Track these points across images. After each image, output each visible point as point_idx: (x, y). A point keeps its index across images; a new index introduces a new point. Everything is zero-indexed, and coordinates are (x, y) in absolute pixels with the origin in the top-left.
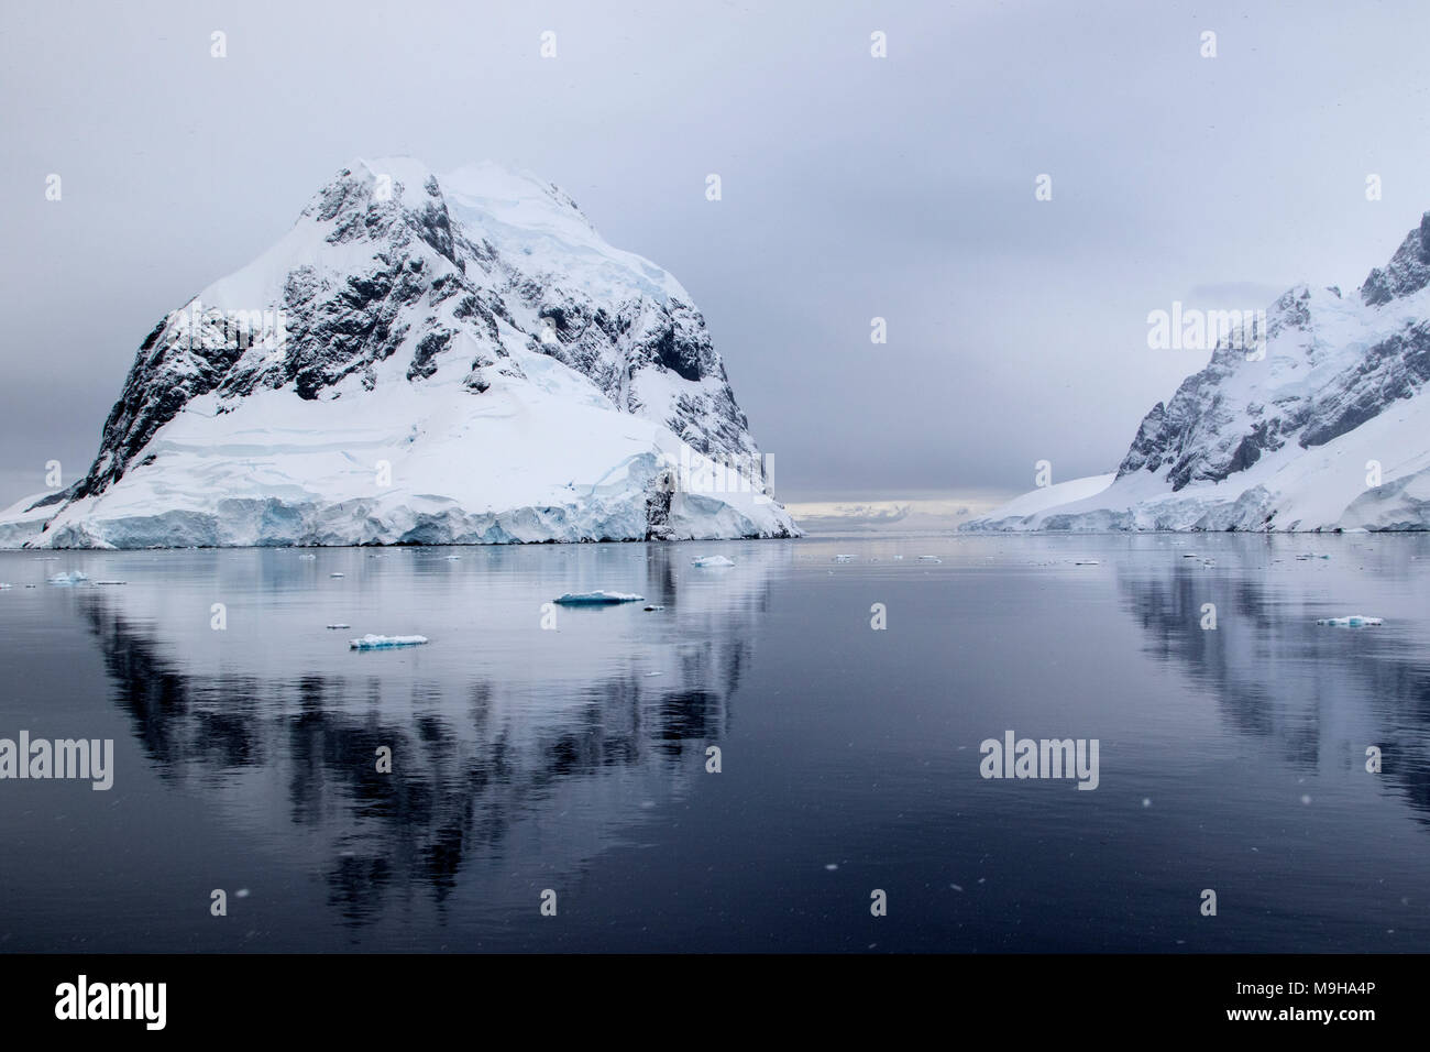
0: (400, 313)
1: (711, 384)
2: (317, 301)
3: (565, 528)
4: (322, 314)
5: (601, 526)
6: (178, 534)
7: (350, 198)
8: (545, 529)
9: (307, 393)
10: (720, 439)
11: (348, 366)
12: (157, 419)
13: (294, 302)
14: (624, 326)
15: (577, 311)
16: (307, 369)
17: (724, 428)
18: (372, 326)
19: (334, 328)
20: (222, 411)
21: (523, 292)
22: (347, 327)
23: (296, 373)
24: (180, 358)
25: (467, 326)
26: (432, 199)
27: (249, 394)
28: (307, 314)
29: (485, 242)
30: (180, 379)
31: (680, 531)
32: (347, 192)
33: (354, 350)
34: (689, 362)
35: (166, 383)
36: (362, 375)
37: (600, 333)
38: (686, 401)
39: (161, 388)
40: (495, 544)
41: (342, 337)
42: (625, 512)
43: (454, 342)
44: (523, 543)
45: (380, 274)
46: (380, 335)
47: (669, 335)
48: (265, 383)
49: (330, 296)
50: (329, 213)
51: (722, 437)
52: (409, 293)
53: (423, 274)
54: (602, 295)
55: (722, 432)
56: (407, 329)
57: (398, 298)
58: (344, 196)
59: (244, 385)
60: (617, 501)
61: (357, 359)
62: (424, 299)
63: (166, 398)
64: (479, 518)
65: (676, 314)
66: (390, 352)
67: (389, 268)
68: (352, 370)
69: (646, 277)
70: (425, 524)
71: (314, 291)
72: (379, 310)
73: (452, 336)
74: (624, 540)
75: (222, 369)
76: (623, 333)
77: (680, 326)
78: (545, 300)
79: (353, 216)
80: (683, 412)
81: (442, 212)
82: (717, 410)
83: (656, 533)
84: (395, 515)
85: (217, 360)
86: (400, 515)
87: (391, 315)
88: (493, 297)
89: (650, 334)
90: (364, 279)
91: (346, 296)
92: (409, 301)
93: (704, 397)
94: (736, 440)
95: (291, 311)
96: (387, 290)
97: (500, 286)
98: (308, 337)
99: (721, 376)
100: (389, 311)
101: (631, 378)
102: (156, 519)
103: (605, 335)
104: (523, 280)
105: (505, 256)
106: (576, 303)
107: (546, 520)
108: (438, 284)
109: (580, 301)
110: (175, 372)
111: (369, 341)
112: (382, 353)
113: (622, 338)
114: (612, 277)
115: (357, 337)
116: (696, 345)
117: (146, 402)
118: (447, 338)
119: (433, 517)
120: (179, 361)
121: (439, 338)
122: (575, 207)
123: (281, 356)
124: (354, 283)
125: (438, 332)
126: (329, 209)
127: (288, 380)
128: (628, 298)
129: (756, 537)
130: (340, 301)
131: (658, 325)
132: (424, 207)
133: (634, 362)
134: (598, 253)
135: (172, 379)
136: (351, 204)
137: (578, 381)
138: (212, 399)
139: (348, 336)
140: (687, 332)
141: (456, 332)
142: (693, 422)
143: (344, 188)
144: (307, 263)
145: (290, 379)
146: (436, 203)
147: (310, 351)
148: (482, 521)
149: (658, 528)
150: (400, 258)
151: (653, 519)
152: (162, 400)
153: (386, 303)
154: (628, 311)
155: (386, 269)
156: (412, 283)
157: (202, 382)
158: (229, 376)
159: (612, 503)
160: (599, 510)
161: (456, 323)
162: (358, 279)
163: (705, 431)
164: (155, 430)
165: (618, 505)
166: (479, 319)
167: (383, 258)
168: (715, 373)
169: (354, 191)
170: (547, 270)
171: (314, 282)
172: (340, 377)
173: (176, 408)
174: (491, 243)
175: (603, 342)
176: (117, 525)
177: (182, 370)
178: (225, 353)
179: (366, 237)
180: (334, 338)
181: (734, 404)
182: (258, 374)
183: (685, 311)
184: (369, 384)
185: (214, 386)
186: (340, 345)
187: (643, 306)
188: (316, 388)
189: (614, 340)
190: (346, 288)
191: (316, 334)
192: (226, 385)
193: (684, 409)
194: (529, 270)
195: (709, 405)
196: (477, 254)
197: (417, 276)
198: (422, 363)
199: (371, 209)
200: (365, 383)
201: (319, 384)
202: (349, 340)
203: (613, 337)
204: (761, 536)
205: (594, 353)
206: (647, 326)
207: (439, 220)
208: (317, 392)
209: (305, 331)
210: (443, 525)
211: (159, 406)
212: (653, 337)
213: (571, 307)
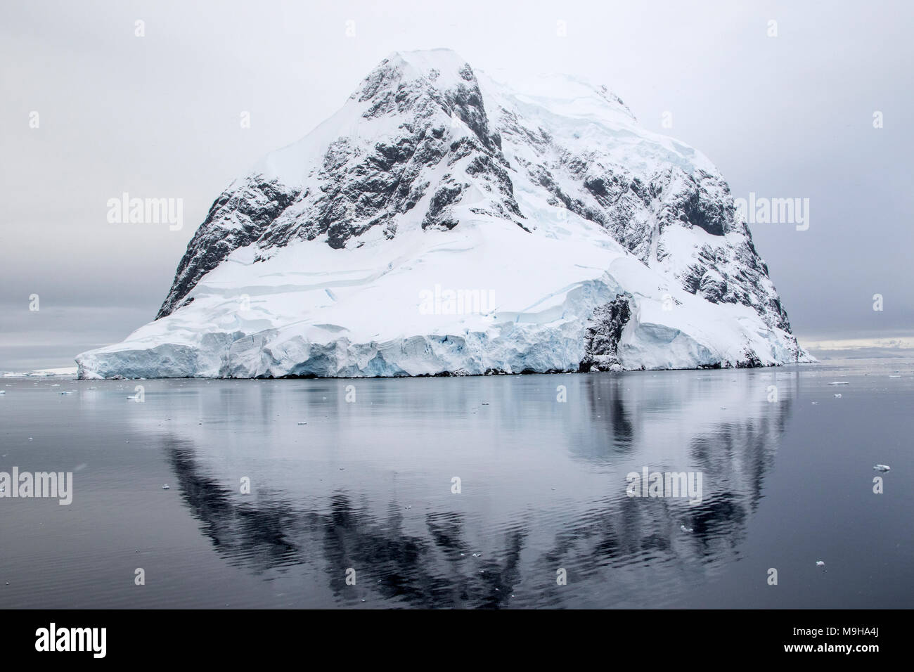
0: (421, 173)
1: (735, 239)
2: (349, 166)
3: (464, 358)
4: (352, 176)
5: (522, 356)
6: (167, 365)
7: (385, 80)
8: (437, 359)
9: (336, 243)
10: (738, 281)
11: (373, 219)
12: (203, 267)
13: (330, 167)
14: (656, 192)
15: (615, 180)
16: (337, 223)
17: (743, 273)
18: (395, 185)
19: (362, 187)
20: (259, 259)
21: (571, 168)
22: (374, 187)
23: (328, 227)
24: (228, 216)
25: (478, 181)
26: (465, 82)
27: (285, 245)
28: (340, 176)
29: (540, 130)
30: (226, 234)
31: (630, 361)
32: (383, 76)
33: (380, 205)
34: (713, 221)
35: (212, 237)
36: (385, 226)
37: (636, 198)
38: (708, 250)
39: (207, 242)
40: (378, 377)
41: (368, 194)
42: (553, 340)
43: (465, 195)
44: (410, 376)
45: (404, 141)
46: (402, 192)
47: (695, 198)
48: (299, 235)
49: (360, 161)
50: (369, 94)
51: (741, 280)
52: (431, 156)
53: (444, 140)
54: (638, 167)
55: (741, 276)
56: (427, 186)
57: (420, 160)
58: (381, 80)
59: (281, 238)
60: (542, 329)
61: (382, 212)
62: (445, 159)
63: (212, 250)
64: (363, 349)
65: (703, 183)
66: (411, 206)
67: (413, 135)
68: (376, 222)
69: (676, 152)
70: (319, 356)
71: (348, 158)
72: (402, 171)
73: (463, 190)
74: (549, 372)
75: (262, 225)
76: (655, 197)
77: (706, 191)
78: (589, 173)
79: (386, 95)
80: (704, 260)
81: (473, 93)
82: (738, 259)
83: (597, 363)
84: (289, 346)
85: (259, 217)
86: (295, 346)
87: (413, 174)
88: (541, 170)
89: (677, 196)
90: (389, 145)
91: (373, 160)
92: (431, 162)
93: (726, 248)
94: (755, 284)
95: (327, 175)
96: (410, 153)
97: (550, 163)
98: (340, 195)
99: (743, 231)
100: (412, 171)
101: (660, 233)
102: (150, 352)
103: (640, 200)
104: (571, 158)
105: (557, 140)
106: (614, 175)
107: (440, 350)
108: (455, 147)
109: (618, 172)
110: (221, 228)
111: (393, 197)
112: (404, 207)
113: (654, 202)
114: (647, 154)
115: (382, 194)
116: (721, 207)
117: (196, 253)
118: (459, 191)
119: (324, 348)
120: (226, 219)
121: (451, 192)
122: (621, 103)
123: (316, 213)
124: (380, 148)
125: (450, 187)
126: (368, 91)
127: (320, 232)
128: (659, 170)
129: (717, 366)
130: (368, 164)
131: (684, 189)
132: (456, 88)
133: (663, 220)
134: (635, 135)
135: (218, 234)
136: (385, 85)
137: (590, 229)
138: (253, 249)
139: (375, 193)
140: (711, 195)
141: (467, 186)
142: (713, 267)
143: (381, 74)
144: (344, 136)
145: (323, 232)
146: (468, 85)
147: (340, 208)
148: (366, 352)
149: (602, 358)
150: (423, 127)
151: (596, 349)
152: (207, 252)
153: (409, 165)
154: (660, 179)
155: (409, 136)
156: (433, 148)
157: (245, 236)
158: (269, 230)
159: (536, 331)
160: (519, 339)
161: (468, 178)
162: (384, 145)
163: (725, 276)
164: (200, 277)
165: (543, 333)
166: (492, 176)
167: (408, 127)
168: (738, 229)
169: (389, 74)
170: (591, 150)
171: (349, 151)
172: (365, 228)
173: (220, 258)
174: (545, 130)
175: (638, 205)
176: (114, 356)
177: (228, 226)
178: (266, 212)
179: (396, 111)
180: (361, 196)
181: (755, 254)
182: (294, 228)
183: (712, 180)
184: (390, 233)
185: (254, 239)
186: (367, 202)
187: (673, 175)
188: (345, 238)
189: (647, 203)
190: (373, 152)
191: (346, 193)
192: (265, 238)
193: (705, 257)
194: (576, 150)
195: (731, 255)
196: (533, 139)
197: (438, 141)
198: (434, 213)
199: (400, 87)
200: (386, 233)
201: (347, 235)
202: (374, 197)
203: (646, 201)
204: (723, 365)
205: (629, 213)
206: (675, 190)
207: (471, 98)
208: (345, 242)
209: (337, 191)
210: (333, 356)
211: (205, 256)
212: (680, 200)
213: (610, 178)
